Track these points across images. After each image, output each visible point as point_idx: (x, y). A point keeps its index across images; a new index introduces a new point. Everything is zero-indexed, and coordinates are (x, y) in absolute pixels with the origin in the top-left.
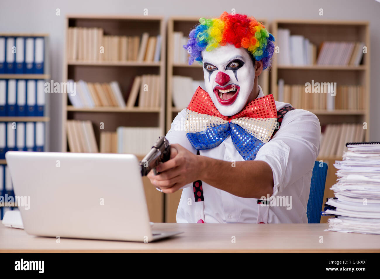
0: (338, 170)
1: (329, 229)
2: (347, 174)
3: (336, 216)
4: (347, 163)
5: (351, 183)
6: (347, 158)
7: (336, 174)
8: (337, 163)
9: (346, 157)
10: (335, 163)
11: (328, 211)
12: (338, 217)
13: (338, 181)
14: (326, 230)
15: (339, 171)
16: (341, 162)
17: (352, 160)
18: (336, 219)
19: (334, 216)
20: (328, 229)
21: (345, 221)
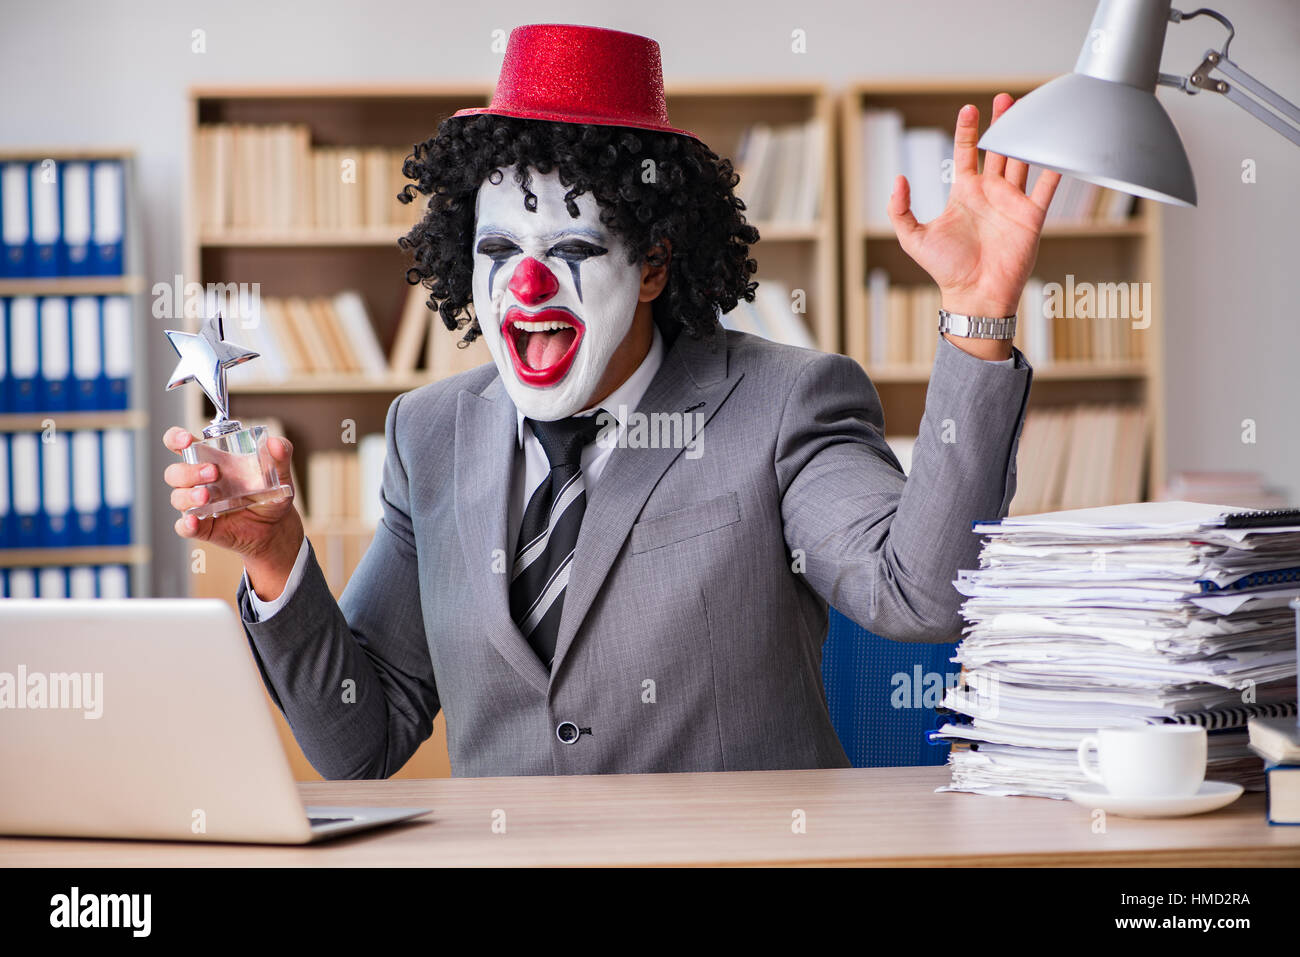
0: (966, 598)
1: (952, 787)
2: (994, 611)
3: (974, 746)
4: (991, 579)
5: (1005, 640)
6: (993, 562)
7: (960, 612)
8: (964, 578)
9: (988, 558)
10: (956, 579)
11: (949, 730)
12: (981, 747)
13: (968, 634)
14: (942, 789)
15: (970, 602)
16: (975, 574)
17: (1009, 567)
18: (971, 752)
19: (968, 745)
20: (948, 785)
21: (999, 759)
